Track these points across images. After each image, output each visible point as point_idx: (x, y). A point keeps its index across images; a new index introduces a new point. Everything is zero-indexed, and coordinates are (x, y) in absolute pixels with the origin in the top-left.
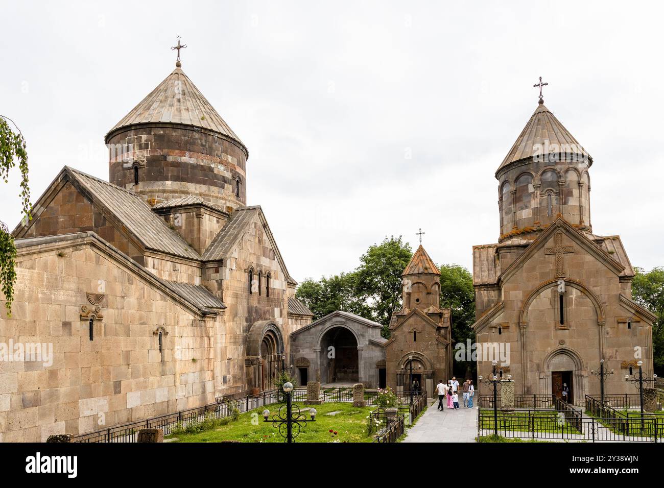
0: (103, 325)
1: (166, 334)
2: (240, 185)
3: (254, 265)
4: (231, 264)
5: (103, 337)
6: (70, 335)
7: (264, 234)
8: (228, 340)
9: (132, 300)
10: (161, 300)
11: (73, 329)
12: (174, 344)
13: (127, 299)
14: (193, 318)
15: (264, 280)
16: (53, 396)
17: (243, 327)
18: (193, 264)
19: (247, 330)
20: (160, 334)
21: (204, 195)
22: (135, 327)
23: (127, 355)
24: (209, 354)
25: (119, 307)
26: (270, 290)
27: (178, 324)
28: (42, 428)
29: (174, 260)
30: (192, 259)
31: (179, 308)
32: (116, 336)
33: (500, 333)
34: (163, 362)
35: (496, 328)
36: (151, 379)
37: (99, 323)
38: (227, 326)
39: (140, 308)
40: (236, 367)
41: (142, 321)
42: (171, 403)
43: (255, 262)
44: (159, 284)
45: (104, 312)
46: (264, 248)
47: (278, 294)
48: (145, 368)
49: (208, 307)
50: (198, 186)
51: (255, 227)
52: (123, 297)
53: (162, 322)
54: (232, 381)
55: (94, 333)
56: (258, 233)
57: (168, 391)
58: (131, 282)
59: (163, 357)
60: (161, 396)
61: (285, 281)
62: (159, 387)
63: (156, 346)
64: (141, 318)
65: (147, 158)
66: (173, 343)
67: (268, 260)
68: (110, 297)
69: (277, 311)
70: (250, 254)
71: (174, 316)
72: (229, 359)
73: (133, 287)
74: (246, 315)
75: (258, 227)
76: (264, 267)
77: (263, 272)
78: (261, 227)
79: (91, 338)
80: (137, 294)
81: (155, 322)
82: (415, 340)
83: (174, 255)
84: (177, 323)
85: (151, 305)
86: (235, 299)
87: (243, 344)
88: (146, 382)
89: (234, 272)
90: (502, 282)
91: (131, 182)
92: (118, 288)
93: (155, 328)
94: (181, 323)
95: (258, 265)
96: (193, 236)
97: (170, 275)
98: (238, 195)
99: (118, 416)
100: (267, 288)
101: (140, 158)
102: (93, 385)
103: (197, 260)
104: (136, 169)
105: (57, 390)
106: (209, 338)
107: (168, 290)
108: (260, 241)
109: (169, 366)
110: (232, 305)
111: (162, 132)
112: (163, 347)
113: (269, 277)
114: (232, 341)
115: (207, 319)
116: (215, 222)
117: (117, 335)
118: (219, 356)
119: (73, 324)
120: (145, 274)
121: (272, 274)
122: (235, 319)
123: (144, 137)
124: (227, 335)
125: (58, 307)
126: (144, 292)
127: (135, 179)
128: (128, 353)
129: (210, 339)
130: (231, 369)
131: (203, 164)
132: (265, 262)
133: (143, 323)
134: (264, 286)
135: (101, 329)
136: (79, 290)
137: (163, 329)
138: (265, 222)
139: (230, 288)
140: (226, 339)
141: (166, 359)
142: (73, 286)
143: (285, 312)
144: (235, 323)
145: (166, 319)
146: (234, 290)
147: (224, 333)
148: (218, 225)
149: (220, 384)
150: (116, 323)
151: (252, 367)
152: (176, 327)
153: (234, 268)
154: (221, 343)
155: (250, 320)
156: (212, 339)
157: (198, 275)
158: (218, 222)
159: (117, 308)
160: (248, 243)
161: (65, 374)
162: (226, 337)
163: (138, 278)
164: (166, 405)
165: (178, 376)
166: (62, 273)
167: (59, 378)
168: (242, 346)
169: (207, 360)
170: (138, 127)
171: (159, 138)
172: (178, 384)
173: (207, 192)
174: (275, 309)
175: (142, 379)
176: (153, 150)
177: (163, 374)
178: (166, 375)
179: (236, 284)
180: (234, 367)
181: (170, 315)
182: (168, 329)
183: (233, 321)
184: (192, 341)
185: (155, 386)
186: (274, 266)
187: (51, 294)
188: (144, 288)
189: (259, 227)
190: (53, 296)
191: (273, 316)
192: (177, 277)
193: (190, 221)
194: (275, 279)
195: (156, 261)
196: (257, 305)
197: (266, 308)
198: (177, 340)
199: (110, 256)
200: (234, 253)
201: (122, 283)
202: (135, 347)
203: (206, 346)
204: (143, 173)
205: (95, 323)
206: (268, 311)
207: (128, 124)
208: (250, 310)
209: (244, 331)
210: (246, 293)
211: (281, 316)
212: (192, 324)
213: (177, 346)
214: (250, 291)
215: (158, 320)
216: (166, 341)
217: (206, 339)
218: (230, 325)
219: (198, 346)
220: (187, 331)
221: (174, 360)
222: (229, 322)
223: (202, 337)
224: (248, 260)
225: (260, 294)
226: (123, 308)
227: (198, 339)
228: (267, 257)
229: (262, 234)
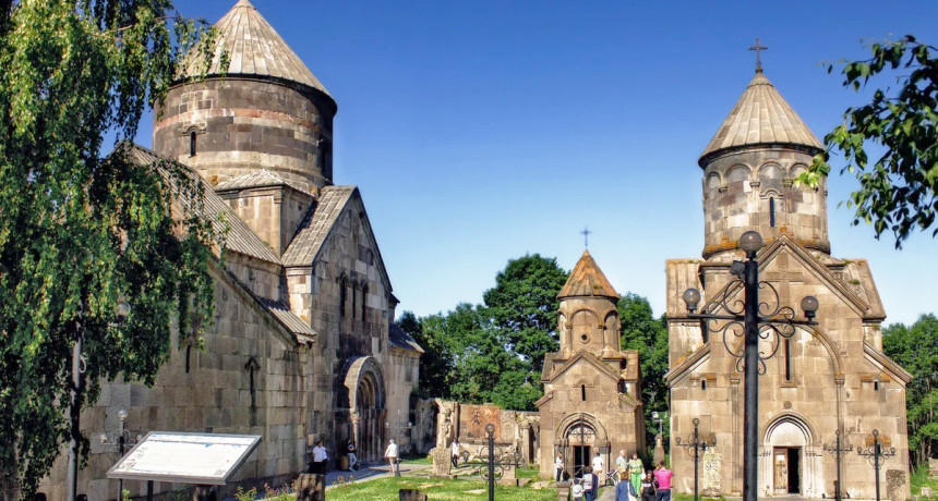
0: (198, 354)
1: (258, 369)
3: (348, 273)
4: (321, 272)
5: (197, 368)
6: (170, 364)
7: (361, 227)
8: (316, 383)
9: (226, 321)
10: (254, 322)
11: (172, 358)
12: (265, 384)
13: (221, 320)
14: (285, 348)
15: (359, 294)
17: (334, 365)
18: (271, 270)
20: (252, 366)
22: (227, 358)
23: (219, 395)
24: (302, 400)
25: (214, 329)
26: (367, 311)
29: (250, 265)
30: (272, 263)
31: (271, 334)
33: (704, 387)
34: (253, 408)
35: (697, 379)
36: (241, 429)
37: (196, 351)
38: (315, 361)
39: (233, 332)
40: (324, 423)
41: (235, 351)
43: (349, 268)
46: (360, 247)
47: (377, 317)
48: (236, 413)
50: (273, 156)
51: (350, 217)
52: (218, 317)
53: (254, 352)
55: (190, 363)
56: (353, 225)
58: (225, 297)
59: (253, 401)
61: (386, 297)
63: (247, 384)
64: (233, 346)
65: (209, 121)
66: (264, 381)
67: (365, 265)
69: (375, 341)
70: (343, 256)
71: (267, 345)
72: (317, 412)
74: (337, 346)
75: (354, 217)
76: (359, 276)
77: (359, 283)
78: (357, 216)
79: (187, 371)
80: (231, 313)
81: (247, 351)
82: (584, 399)
84: (269, 355)
86: (325, 322)
87: (334, 391)
89: (324, 283)
93: (247, 360)
94: (272, 356)
95: (354, 273)
101: (200, 121)
103: (276, 264)
104: (194, 136)
106: (302, 377)
108: (355, 238)
109: (259, 414)
110: (322, 331)
111: (229, 86)
112: (254, 387)
113: (365, 290)
114: (320, 384)
115: (301, 352)
116: (297, 208)
117: (210, 367)
119: (172, 350)
121: (370, 285)
122: (325, 353)
124: (315, 376)
126: (237, 311)
127: (192, 149)
128: (220, 390)
129: (302, 380)
131: (279, 126)
132: (361, 267)
133: (235, 354)
134: (359, 304)
135: (196, 358)
137: (255, 361)
138: (362, 207)
139: (318, 307)
140: (314, 381)
141: (257, 404)
143: (385, 345)
144: (324, 358)
145: (258, 348)
146: (323, 310)
152: (268, 359)
153: (324, 277)
155: (343, 357)
156: (305, 379)
157: (277, 285)
158: (300, 208)
159: (212, 331)
160: (341, 240)
161: (163, 412)
162: (313, 378)
163: (233, 291)
165: (268, 428)
167: (158, 418)
168: (332, 393)
171: (225, 93)
172: (268, 438)
174: (373, 339)
176: (217, 109)
177: (253, 423)
178: (256, 425)
179: (326, 300)
180: (322, 423)
181: (262, 342)
182: (261, 361)
183: (322, 355)
184: (283, 381)
186: (373, 275)
191: (371, 350)
192: (253, 289)
193: (265, 208)
194: (373, 294)
195: (232, 266)
196: (351, 333)
197: (363, 337)
198: (268, 377)
200: (325, 254)
202: (227, 386)
203: (299, 389)
204: (203, 141)
205: (192, 351)
206: (364, 342)
208: (342, 339)
209: (335, 371)
210: (338, 315)
211: (380, 350)
212: (284, 359)
213: (268, 387)
214: (343, 312)
215: (251, 350)
216: (258, 376)
217: (298, 378)
218: (319, 360)
219: (290, 389)
220: (279, 367)
221: (265, 407)
222: (317, 355)
223: (294, 376)
224: (340, 265)
225: (354, 316)
226: (217, 332)
227: (291, 378)
228: (363, 261)
229: (358, 226)
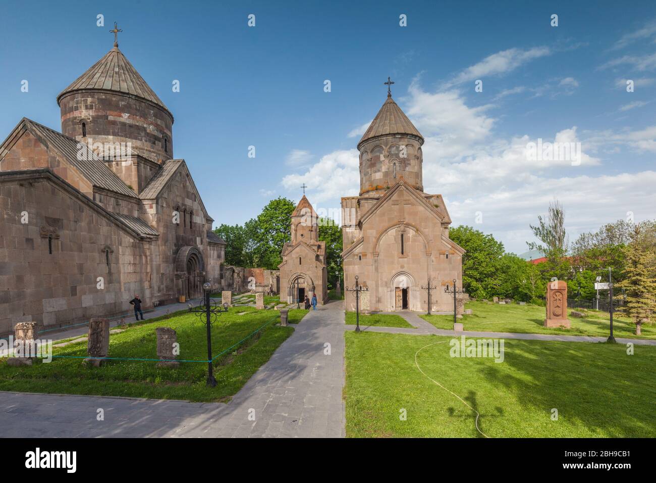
0: (60, 242)
1: (112, 252)
2: (167, 143)
3: (180, 205)
4: (162, 203)
5: (60, 251)
6: (33, 249)
7: (188, 182)
8: (161, 260)
9: (84, 224)
10: (107, 226)
11: (35, 245)
12: (119, 260)
13: (79, 224)
14: (133, 241)
15: (188, 216)
16: (20, 295)
17: (173, 250)
18: (132, 201)
19: (176, 252)
20: (107, 252)
21: (140, 149)
22: (87, 245)
23: (81, 267)
24: (147, 269)
25: (73, 228)
26: (193, 224)
27: (121, 245)
28: (13, 320)
29: (117, 197)
30: (132, 197)
31: (121, 233)
32: (71, 252)
33: (360, 259)
34: (110, 272)
35: (357, 255)
37: (56, 241)
38: (160, 249)
39: (89, 230)
40: (168, 279)
41: (92, 241)
42: (117, 304)
43: (181, 202)
44: (105, 213)
45: (61, 233)
46: (188, 192)
47: (199, 227)
48: (96, 277)
49: (145, 233)
51: (180, 175)
52: (76, 222)
53: (109, 243)
54: (165, 290)
55: (53, 249)
57: (115, 296)
58: (81, 210)
59: (110, 269)
60: (109, 299)
61: (204, 217)
62: (107, 292)
63: (104, 261)
64: (91, 239)
65: (93, 117)
66: (117, 259)
67: (191, 201)
68: (65, 221)
69: (198, 240)
70: (177, 196)
71: (118, 238)
72: (163, 274)
73: (84, 214)
74: (175, 241)
75: (182, 176)
76: (188, 207)
77: (187, 210)
79: (51, 253)
80: (87, 220)
81: (102, 242)
82: (300, 264)
83: (116, 193)
85: (99, 229)
86: (166, 229)
87: (173, 263)
88: (96, 288)
89: (165, 209)
90: (362, 223)
91: (80, 135)
92: (71, 214)
93: (103, 247)
94: (123, 245)
95: (183, 204)
96: (131, 179)
97: (114, 208)
98: (166, 151)
99: (75, 312)
101: (87, 116)
102: (53, 288)
103: (135, 198)
104: (84, 125)
105: (23, 291)
106: (146, 256)
107: (112, 218)
108: (184, 186)
109: (115, 277)
110: (164, 233)
111: (104, 97)
112: (110, 262)
113: (191, 213)
114: (164, 260)
115: (144, 243)
116: (149, 170)
117: (72, 250)
118: (155, 271)
119: (34, 240)
120: (93, 204)
121: (194, 212)
122: (166, 244)
123: (89, 100)
124: (161, 256)
126: (92, 219)
127: (83, 133)
128: (81, 265)
129: (147, 258)
130: (164, 281)
131: (137, 124)
132: (188, 202)
133: (93, 243)
134: (188, 220)
135: (58, 246)
136: (38, 214)
137: (109, 248)
138: (188, 172)
139: (162, 221)
140: (159, 258)
141: (112, 271)
142: (33, 210)
143: (205, 241)
144: (166, 247)
145: (111, 240)
146: (165, 223)
147: (158, 254)
148: (151, 172)
149: (156, 293)
150: (70, 241)
151: (181, 280)
152: (120, 247)
153: (165, 205)
154: (156, 261)
155: (178, 246)
156: (149, 258)
157: (136, 209)
158: (151, 170)
159: (71, 230)
160: (175, 187)
161: (30, 279)
163: (87, 207)
164: (113, 305)
165: (122, 284)
166: (23, 199)
167: (25, 282)
168: (172, 265)
169: (145, 274)
170: (84, 91)
171: (101, 101)
172: (122, 290)
173: (142, 147)
174: (197, 238)
175: (93, 286)
176: (97, 110)
179: (166, 218)
180: (166, 280)
181: (114, 237)
182: (114, 248)
183: (165, 245)
184: (132, 259)
185: (104, 292)
186: (196, 206)
188: (92, 216)
189: (184, 176)
190: (15, 217)
191: (196, 243)
192: (119, 210)
194: (197, 215)
195: (102, 197)
196: (183, 234)
197: (190, 237)
198: (120, 256)
199: (65, 190)
200: (165, 194)
201: (74, 210)
202: (87, 261)
203: (144, 263)
204: (90, 128)
205: (53, 240)
206: (192, 239)
207: (76, 88)
208: (178, 238)
209: (173, 253)
210: (175, 225)
211: (202, 244)
212: (132, 246)
213: (121, 262)
215: (106, 241)
216: (112, 257)
217: (144, 257)
218: (162, 248)
219: (137, 263)
220: (128, 251)
221: (119, 272)
222: (162, 246)
223: (140, 256)
224: (175, 200)
225: (185, 226)
226: (76, 230)
227: (138, 257)
228: (189, 199)
229: (186, 181)
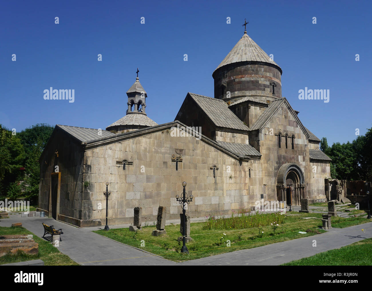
0: (183, 164)
1: (217, 169)
2: (275, 87)
3: (282, 131)
4: (265, 132)
5: (183, 169)
6: (167, 168)
8: (264, 174)
9: (199, 151)
10: (215, 152)
11: (168, 165)
12: (223, 174)
13: (195, 151)
14: (234, 161)
15: (289, 140)
16: (158, 194)
17: (274, 167)
18: (244, 133)
19: (278, 168)
20: (214, 168)
21: (254, 96)
22: (200, 165)
23: (195, 179)
24: (245, 180)
25: (191, 155)
26: (294, 145)
28: (153, 209)
29: (233, 132)
31: (225, 155)
32: (190, 169)
34: (216, 183)
36: (209, 191)
37: (181, 162)
38: (263, 166)
39: (202, 155)
40: (270, 190)
42: (220, 205)
43: (282, 129)
44: (213, 143)
45: (183, 158)
46: (290, 121)
47: (301, 147)
48: (205, 185)
51: (282, 109)
52: (193, 150)
53: (215, 163)
55: (178, 167)
56: (284, 112)
57: (219, 199)
58: (197, 143)
59: (216, 181)
60: (215, 201)
61: (306, 139)
62: (213, 196)
63: (211, 175)
64: (203, 160)
65: (227, 82)
66: (221, 173)
67: (293, 127)
68: (187, 151)
69: (300, 158)
70: (279, 125)
71: (223, 160)
72: (265, 185)
73: (199, 145)
74: (277, 160)
76: (289, 132)
77: (289, 135)
78: (286, 109)
79: (177, 170)
80: (201, 149)
81: (211, 162)
83: (232, 129)
84: (224, 163)
85: (209, 154)
86: (268, 151)
87: (275, 177)
88: (206, 193)
89: (268, 136)
92: (191, 146)
93: (211, 166)
94: (226, 163)
95: (285, 131)
96: (246, 118)
97: (230, 139)
98: (274, 93)
99: (190, 208)
100: (293, 144)
102: (177, 192)
103: (246, 131)
104: (223, 88)
105: (160, 192)
106: (245, 172)
107: (218, 146)
108: (286, 117)
109: (219, 186)
110: (266, 154)
111: (233, 68)
112: (216, 176)
113: (293, 137)
114: (266, 174)
115: (243, 162)
116: (258, 109)
119: (168, 162)
121: (296, 136)
122: (269, 162)
125: (161, 155)
126: (205, 148)
128: (196, 177)
130: (267, 191)
131: (253, 80)
132: (291, 129)
133: (204, 163)
134: (289, 142)
135: (182, 166)
136: (171, 148)
137: (216, 166)
138: (289, 106)
139: (264, 145)
140: (262, 173)
141: (217, 182)
142: (168, 146)
143: (307, 158)
144: (268, 164)
145: (217, 161)
146: (267, 146)
147: (261, 170)
148: (260, 111)
150: (190, 163)
152: (224, 165)
154: (259, 175)
155: (279, 163)
157: (248, 138)
158: (260, 109)
159: (190, 155)
161: (164, 185)
162: (262, 172)
163: (201, 141)
164: (218, 206)
165: (225, 191)
166: (163, 140)
167: (161, 187)
168: (274, 178)
169: (243, 184)
171: (232, 71)
172: (225, 195)
173: (255, 94)
174: (299, 156)
175: (203, 191)
176: (229, 77)
177: (216, 189)
178: (218, 190)
179: (268, 142)
180: (268, 189)
181: (220, 159)
182: (219, 166)
183: (267, 163)
184: (233, 173)
185: (211, 195)
186: (298, 131)
187: (158, 149)
188: (205, 146)
189: (285, 109)
190: (159, 150)
191: (298, 161)
192: (234, 140)
194: (299, 138)
195: (222, 133)
196: (285, 154)
197: (292, 156)
198: (224, 171)
200: (267, 125)
201: (193, 143)
202: (200, 175)
203: (243, 176)
205: (178, 163)
206: (293, 158)
208: (279, 157)
209: (275, 169)
210: (276, 147)
211: (304, 161)
212: (234, 164)
213: (224, 175)
214: (279, 146)
215: (213, 162)
216: (217, 172)
217: (243, 172)
218: (265, 165)
219: (237, 176)
220: (230, 168)
221: (222, 183)
223: (240, 171)
224: (277, 128)
225: (287, 148)
226: (193, 155)
227: (238, 172)
228: (291, 126)
229: (288, 112)
